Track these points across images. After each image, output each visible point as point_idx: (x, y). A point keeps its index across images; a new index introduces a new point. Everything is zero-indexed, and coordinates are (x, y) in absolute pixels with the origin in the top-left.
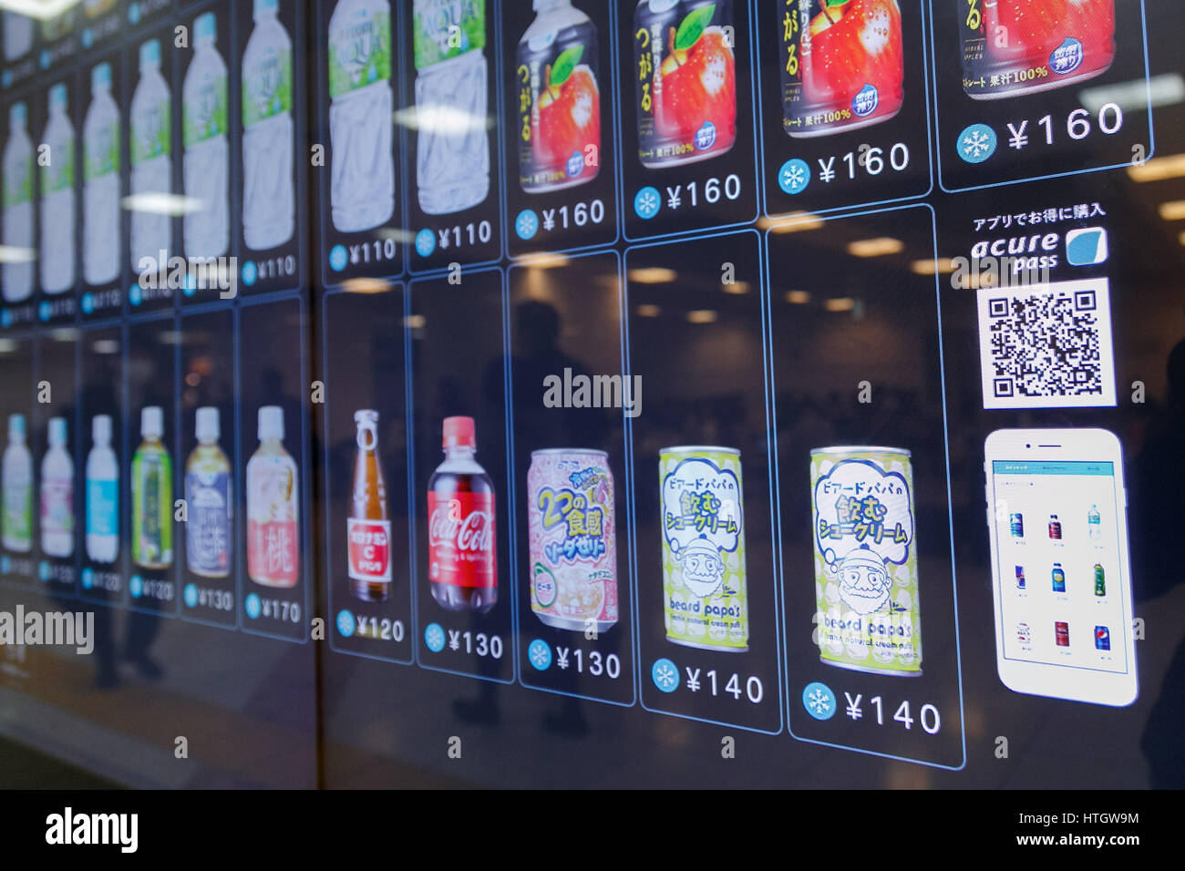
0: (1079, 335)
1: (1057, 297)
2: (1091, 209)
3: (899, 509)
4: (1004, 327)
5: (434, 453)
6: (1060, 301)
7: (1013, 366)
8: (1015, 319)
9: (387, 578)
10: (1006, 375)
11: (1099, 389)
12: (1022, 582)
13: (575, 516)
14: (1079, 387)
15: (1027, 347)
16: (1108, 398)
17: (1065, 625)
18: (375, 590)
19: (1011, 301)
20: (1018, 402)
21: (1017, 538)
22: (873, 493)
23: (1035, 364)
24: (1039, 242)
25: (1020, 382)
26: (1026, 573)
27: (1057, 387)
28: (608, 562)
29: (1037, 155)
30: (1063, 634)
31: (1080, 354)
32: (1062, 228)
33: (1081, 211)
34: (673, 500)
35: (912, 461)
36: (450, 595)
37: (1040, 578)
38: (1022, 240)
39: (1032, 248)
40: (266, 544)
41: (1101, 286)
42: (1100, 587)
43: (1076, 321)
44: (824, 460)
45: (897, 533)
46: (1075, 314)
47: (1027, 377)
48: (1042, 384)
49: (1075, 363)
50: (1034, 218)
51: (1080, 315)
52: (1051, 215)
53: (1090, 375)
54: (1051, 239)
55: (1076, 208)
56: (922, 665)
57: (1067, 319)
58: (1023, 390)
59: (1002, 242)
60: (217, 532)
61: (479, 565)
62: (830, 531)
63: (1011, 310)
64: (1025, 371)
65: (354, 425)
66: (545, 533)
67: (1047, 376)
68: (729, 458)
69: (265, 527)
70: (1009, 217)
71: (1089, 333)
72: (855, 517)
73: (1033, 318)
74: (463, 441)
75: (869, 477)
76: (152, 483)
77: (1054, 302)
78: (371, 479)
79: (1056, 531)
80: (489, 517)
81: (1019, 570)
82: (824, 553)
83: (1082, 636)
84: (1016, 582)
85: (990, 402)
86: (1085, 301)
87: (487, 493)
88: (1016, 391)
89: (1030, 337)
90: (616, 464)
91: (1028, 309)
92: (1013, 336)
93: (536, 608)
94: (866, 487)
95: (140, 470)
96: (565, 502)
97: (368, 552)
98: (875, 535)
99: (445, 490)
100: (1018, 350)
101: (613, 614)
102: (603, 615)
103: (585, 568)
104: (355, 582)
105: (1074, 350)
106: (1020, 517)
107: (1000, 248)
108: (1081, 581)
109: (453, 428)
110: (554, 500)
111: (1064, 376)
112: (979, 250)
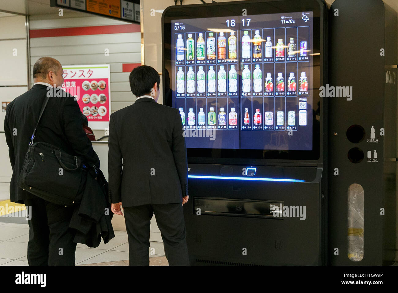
2: (306, 98)
3: (294, 115)
4: (301, 104)
5: (254, 112)
9: (249, 123)
13: (269, 117)
16: (306, 109)
18: (247, 124)
20: (301, 109)
21: (301, 117)
28: (272, 120)
29: (303, 95)
34: (278, 115)
35: (295, 112)
36: (257, 124)
37: (302, 119)
40: (232, 121)
41: (306, 102)
44: (289, 112)
45: (294, 117)
49: (304, 107)
52: (304, 98)
54: (304, 100)
56: (295, 125)
60: (224, 120)
61: (260, 121)
62: (289, 117)
65: (245, 110)
66: (266, 118)
68: (283, 112)
69: (232, 120)
71: (305, 105)
72: (291, 116)
74: (258, 111)
75: (292, 113)
76: (212, 116)
77: (303, 103)
78: (247, 114)
79: (303, 116)
80: (261, 117)
83: (304, 122)
85: (300, 109)
87: (261, 115)
90: (273, 113)
93: (265, 124)
95: (209, 114)
97: (247, 121)
99: (256, 115)
100: (301, 106)
101: (273, 124)
103: (270, 121)
104: (245, 124)
108: (304, 119)
109: (257, 110)
110: (267, 116)
112: (300, 100)
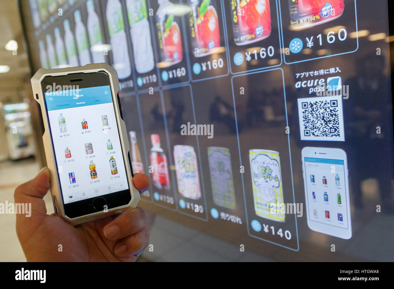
0: (332, 116)
1: (324, 102)
2: (336, 70)
3: (276, 171)
4: (307, 112)
5: (150, 146)
6: (325, 104)
7: (310, 126)
8: (310, 109)
10: (308, 129)
11: (339, 135)
12: (315, 197)
13: (187, 166)
14: (332, 134)
15: (315, 120)
16: (342, 138)
17: (328, 212)
19: (309, 103)
20: (312, 138)
21: (312, 183)
22: (268, 165)
23: (317, 125)
24: (318, 82)
25: (312, 131)
26: (316, 194)
27: (325, 134)
28: (197, 180)
30: (328, 215)
31: (332, 122)
32: (325, 77)
33: (332, 70)
35: (280, 155)
36: (159, 185)
37: (320, 196)
38: (312, 81)
39: (315, 84)
41: (339, 98)
42: (339, 201)
43: (331, 111)
44: (253, 153)
45: (276, 178)
46: (331, 108)
47: (315, 130)
48: (320, 132)
49: (331, 126)
50: (316, 73)
51: (332, 109)
52: (322, 72)
53: (336, 130)
54: (322, 81)
55: (330, 69)
56: (285, 219)
57: (328, 110)
58: (313, 134)
59: (305, 82)
61: (164, 178)
62: (256, 176)
63: (309, 107)
64: (314, 128)
66: (179, 170)
67: (321, 130)
68: (226, 151)
70: (308, 73)
71: (335, 115)
72: (263, 172)
73: (316, 109)
74: (157, 142)
75: (267, 160)
77: (323, 104)
79: (325, 182)
80: (165, 164)
81: (313, 193)
82: (255, 182)
84: (312, 197)
85: (303, 138)
86: (334, 104)
87: (164, 157)
88: (311, 134)
89: (316, 116)
90: (196, 151)
91: (314, 106)
92: (310, 115)
93: (180, 191)
94: (266, 163)
96: (184, 161)
98: (269, 178)
99: (154, 156)
100: (312, 120)
101: (200, 195)
102: (197, 195)
103: (191, 180)
105: (330, 121)
106: (313, 176)
107: (305, 84)
108: (333, 199)
109: (154, 138)
110: (181, 161)
111: (327, 130)
112: (298, 85)
